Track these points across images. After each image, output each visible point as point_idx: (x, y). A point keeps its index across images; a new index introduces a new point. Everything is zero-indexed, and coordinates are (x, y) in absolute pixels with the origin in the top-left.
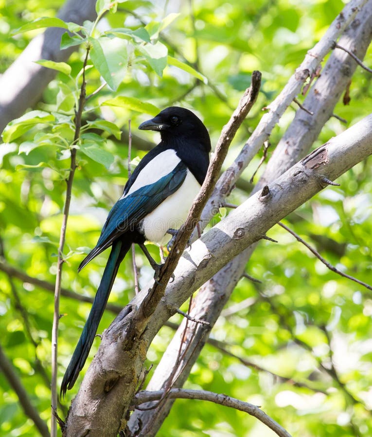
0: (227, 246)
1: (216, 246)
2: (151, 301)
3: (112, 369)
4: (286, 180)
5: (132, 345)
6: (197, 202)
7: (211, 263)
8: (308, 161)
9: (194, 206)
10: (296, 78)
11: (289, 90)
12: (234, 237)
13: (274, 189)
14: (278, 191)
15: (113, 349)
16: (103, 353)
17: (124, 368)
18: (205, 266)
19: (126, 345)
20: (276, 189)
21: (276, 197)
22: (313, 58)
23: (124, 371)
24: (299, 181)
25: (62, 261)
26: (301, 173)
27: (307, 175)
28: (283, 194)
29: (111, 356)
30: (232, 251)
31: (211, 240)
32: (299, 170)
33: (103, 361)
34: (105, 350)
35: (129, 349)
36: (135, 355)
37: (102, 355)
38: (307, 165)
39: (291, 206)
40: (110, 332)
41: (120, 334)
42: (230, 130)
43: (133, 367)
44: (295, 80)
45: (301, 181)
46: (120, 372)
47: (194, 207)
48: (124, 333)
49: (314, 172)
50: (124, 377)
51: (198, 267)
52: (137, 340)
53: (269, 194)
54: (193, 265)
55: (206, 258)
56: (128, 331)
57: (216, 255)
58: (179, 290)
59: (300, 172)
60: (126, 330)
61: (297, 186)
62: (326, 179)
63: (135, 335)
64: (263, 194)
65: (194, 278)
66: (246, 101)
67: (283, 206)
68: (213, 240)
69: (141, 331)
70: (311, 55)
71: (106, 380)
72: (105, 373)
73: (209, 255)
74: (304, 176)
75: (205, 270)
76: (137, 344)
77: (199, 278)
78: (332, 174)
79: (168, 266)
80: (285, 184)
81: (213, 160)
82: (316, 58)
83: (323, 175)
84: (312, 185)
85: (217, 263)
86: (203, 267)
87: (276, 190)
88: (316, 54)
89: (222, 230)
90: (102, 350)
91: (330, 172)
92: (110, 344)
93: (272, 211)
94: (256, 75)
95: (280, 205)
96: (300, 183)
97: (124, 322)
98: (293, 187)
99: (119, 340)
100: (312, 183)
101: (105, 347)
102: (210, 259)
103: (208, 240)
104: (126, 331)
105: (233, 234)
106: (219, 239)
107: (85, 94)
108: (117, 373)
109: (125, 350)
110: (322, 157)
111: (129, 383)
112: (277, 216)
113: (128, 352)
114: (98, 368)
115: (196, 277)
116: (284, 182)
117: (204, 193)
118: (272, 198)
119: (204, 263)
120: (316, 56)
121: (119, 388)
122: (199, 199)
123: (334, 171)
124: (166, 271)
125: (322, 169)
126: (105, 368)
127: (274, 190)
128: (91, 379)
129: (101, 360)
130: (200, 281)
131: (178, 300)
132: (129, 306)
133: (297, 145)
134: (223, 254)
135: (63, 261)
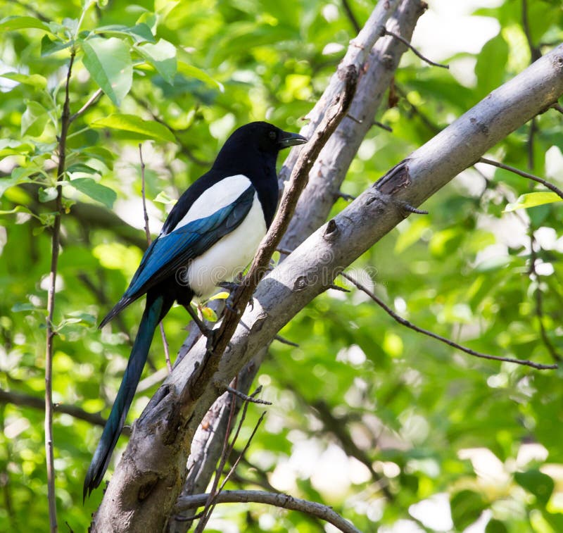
0: (286, 301)
1: (272, 301)
2: (202, 377)
3: (149, 470)
4: (356, 210)
5: (175, 437)
6: (266, 245)
7: (267, 324)
8: (383, 184)
9: (261, 251)
10: (339, 77)
11: (332, 92)
12: (294, 289)
13: (341, 222)
14: (348, 225)
15: (150, 443)
16: (136, 450)
17: (165, 467)
18: (260, 328)
19: (168, 437)
20: (344, 222)
21: (346, 233)
22: (359, 50)
23: (165, 472)
24: (374, 211)
25: (52, 333)
26: (375, 201)
27: (383, 203)
28: (353, 229)
29: (147, 453)
30: (293, 306)
31: (265, 294)
32: (373, 197)
33: (137, 459)
34: (139, 446)
35: (172, 443)
36: (179, 449)
37: (135, 453)
38: (382, 189)
39: (365, 244)
40: (143, 422)
41: (159, 424)
42: (312, 151)
43: (176, 466)
44: (338, 80)
45: (377, 211)
46: (160, 473)
47: (261, 253)
48: (165, 422)
49: (392, 199)
50: (164, 478)
51: (250, 330)
52: (182, 430)
53: (336, 230)
54: (244, 328)
55: (260, 318)
56: (170, 420)
57: (272, 313)
58: (228, 362)
59: (374, 199)
60: (166, 417)
61: (372, 218)
62: (408, 206)
63: (180, 424)
64: (329, 231)
65: (246, 345)
66: (336, 112)
67: (355, 245)
68: (268, 295)
69: (187, 417)
70: (356, 46)
71: (141, 484)
72: (140, 475)
73: (264, 314)
74: (381, 204)
75: (260, 334)
76: (181, 435)
77: (253, 345)
78: (415, 200)
79: (224, 331)
80: (356, 216)
81: (288, 191)
82: (363, 49)
83: (404, 202)
84: (391, 214)
85: (274, 323)
86: (257, 331)
87: (345, 225)
88: (362, 44)
89: (278, 280)
90: (134, 446)
91: (413, 196)
92: (145, 437)
93: (342, 252)
94: (351, 77)
95: (351, 244)
96: (375, 213)
97: (160, 408)
98: (366, 218)
99: (157, 432)
100: (391, 212)
101: (138, 442)
102: (265, 319)
103: (260, 294)
104: (166, 420)
105: (293, 285)
106: (275, 293)
107: (69, 113)
108: (156, 474)
109: (166, 444)
110: (402, 179)
111: (171, 486)
112: (347, 258)
113: (170, 447)
114: (130, 470)
115: (249, 343)
116: (354, 213)
117: (276, 234)
118: (340, 234)
119: (258, 325)
120: (363, 47)
121: (158, 494)
122: (268, 242)
123: (417, 194)
124: (221, 338)
125: (402, 193)
126: (141, 469)
127: (342, 225)
128: (121, 485)
129: (134, 459)
130: (254, 348)
131: (227, 375)
132: (165, 387)
133: (333, 163)
134: (282, 312)
135: (54, 334)
